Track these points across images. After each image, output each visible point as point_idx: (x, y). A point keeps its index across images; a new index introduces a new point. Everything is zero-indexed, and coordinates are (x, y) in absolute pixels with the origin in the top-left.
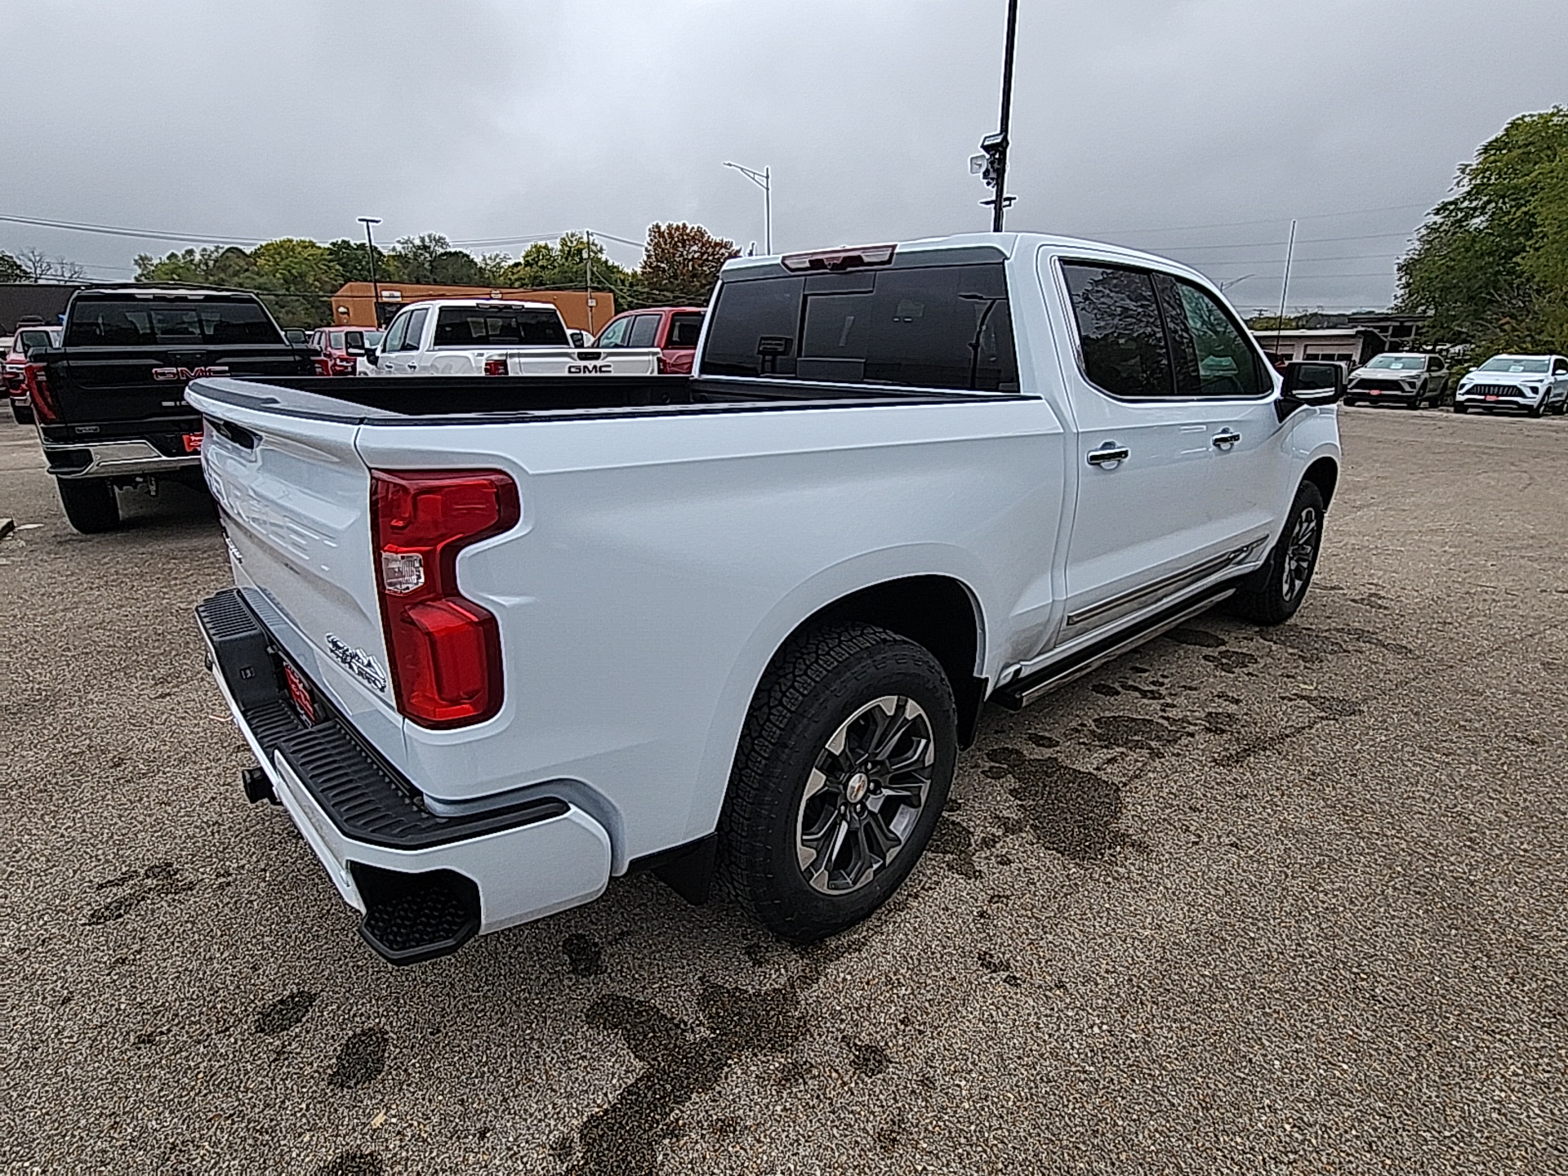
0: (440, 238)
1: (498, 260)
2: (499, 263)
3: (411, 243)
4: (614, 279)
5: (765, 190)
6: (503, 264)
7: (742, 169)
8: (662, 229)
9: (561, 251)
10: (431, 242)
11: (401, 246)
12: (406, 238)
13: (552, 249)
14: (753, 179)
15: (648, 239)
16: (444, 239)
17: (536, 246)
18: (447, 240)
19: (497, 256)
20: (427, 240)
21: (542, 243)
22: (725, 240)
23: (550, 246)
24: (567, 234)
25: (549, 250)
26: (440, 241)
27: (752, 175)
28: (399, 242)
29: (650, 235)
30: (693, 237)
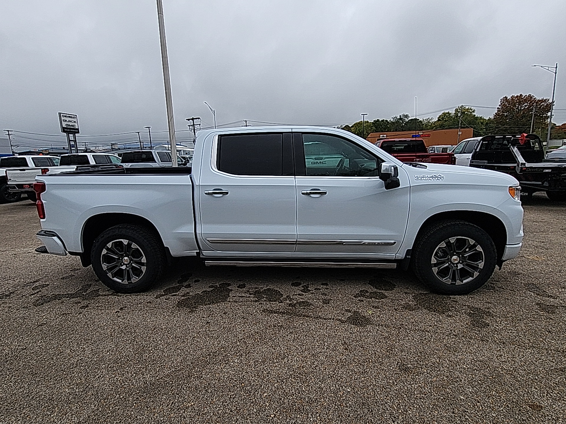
0: (407, 115)
1: (429, 120)
2: (429, 121)
3: (397, 118)
4: (477, 122)
5: (555, 74)
6: (430, 121)
7: (542, 67)
8: (508, 98)
9: (455, 114)
10: (403, 116)
11: (393, 119)
12: (395, 116)
13: (451, 113)
14: (548, 70)
15: (500, 103)
16: (408, 115)
17: (444, 113)
18: (409, 115)
19: (429, 118)
20: (402, 116)
21: (447, 111)
22: (544, 99)
23: (450, 112)
24: (459, 107)
25: (449, 114)
26: (407, 116)
27: (547, 68)
28: (392, 118)
29: (501, 102)
30: (525, 100)
